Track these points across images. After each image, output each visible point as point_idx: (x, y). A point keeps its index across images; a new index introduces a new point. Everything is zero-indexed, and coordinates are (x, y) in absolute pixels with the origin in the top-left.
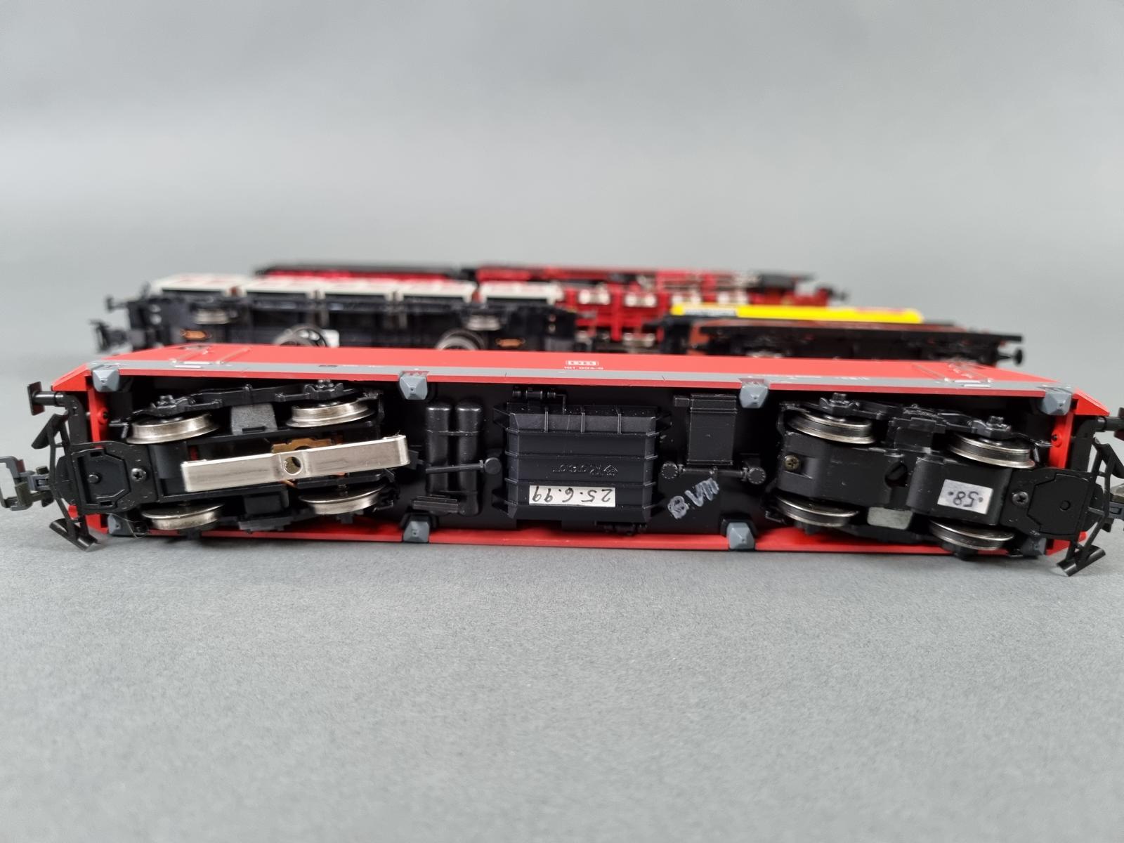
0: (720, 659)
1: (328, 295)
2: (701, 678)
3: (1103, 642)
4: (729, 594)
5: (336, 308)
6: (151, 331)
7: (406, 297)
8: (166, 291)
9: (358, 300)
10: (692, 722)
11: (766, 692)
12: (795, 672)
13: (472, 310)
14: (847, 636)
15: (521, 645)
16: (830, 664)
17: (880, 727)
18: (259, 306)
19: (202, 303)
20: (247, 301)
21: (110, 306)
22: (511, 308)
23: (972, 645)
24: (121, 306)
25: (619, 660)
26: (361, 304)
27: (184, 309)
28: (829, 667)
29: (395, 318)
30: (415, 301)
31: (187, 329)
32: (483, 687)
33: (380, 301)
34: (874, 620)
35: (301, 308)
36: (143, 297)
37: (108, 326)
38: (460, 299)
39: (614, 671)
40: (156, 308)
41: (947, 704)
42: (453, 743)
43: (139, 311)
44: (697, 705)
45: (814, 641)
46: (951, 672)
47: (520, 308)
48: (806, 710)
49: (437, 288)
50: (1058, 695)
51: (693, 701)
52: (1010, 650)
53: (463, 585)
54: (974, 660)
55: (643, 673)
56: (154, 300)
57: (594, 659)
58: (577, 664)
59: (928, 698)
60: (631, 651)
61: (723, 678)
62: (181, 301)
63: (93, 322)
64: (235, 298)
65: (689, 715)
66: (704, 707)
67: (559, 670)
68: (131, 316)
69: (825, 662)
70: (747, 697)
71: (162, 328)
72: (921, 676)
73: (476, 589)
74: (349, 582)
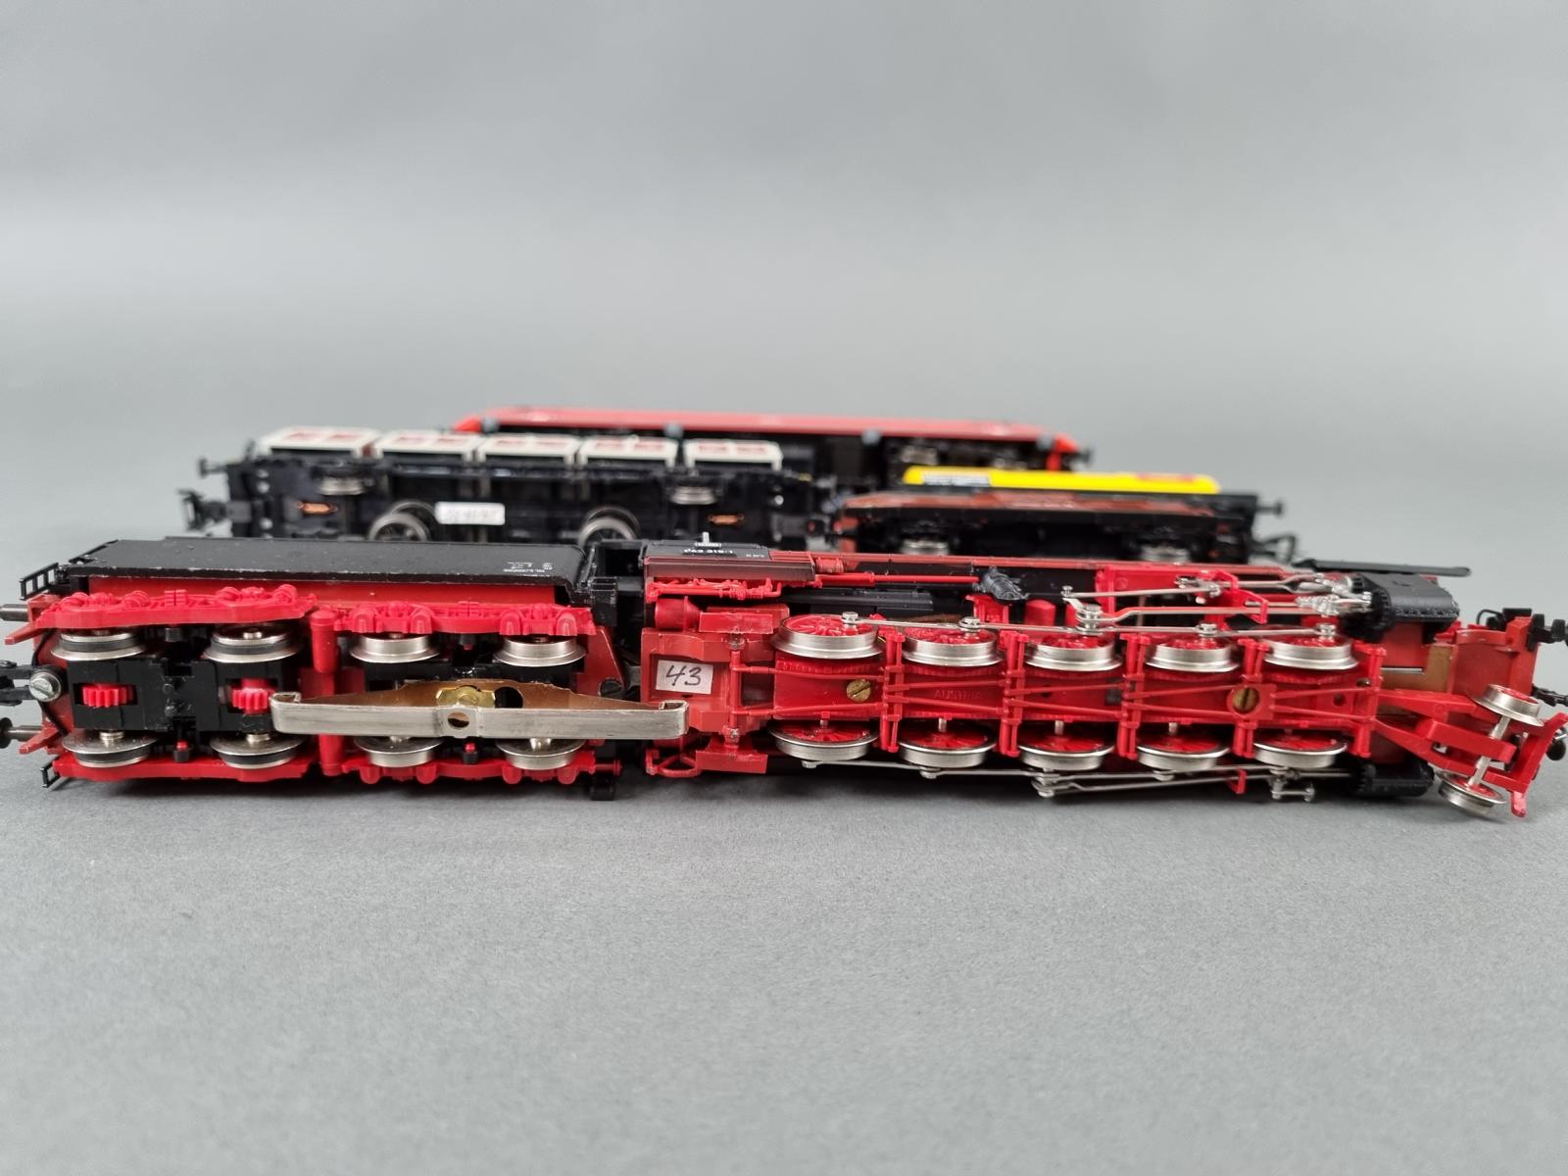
0: (1153, 905)
1: (489, 456)
2: (1140, 928)
3: (1554, 880)
4: (1135, 832)
5: (501, 474)
6: (259, 503)
7: (591, 460)
8: (276, 450)
9: (530, 464)
10: (1148, 974)
11: (1215, 941)
12: (1238, 919)
13: (680, 478)
14: (1281, 878)
15: (931, 895)
16: (1271, 909)
17: (1346, 974)
18: (400, 470)
19: (329, 468)
20: (385, 465)
21: (204, 470)
22: (728, 475)
23: (1417, 886)
24: (217, 470)
25: (1045, 909)
26: (535, 469)
27: (303, 475)
28: (1272, 912)
29: (577, 486)
30: (603, 465)
31: (305, 501)
32: (910, 942)
33: (558, 464)
34: (1304, 860)
35: (456, 474)
36: (247, 459)
37: (200, 497)
38: (662, 462)
39: (1044, 922)
40: (264, 474)
41: (1407, 949)
42: (905, 1002)
43: (242, 476)
44: (1147, 955)
45: (1246, 885)
46: (1402, 915)
47: (739, 475)
48: (1262, 959)
49: (630, 448)
50: (1520, 937)
51: (1141, 952)
52: (1459, 891)
53: (833, 828)
54: (1423, 902)
55: (1076, 923)
56: (262, 463)
57: (1018, 908)
58: (1001, 914)
59: (1386, 944)
60: (1054, 899)
61: (1164, 927)
62: (300, 463)
63: (182, 492)
64: (368, 460)
65: (1143, 967)
66: (1154, 958)
67: (984, 922)
68: (231, 483)
69: (1266, 906)
70: (1197, 946)
71: (272, 499)
72: (1373, 920)
73: (850, 831)
74: (701, 827)
